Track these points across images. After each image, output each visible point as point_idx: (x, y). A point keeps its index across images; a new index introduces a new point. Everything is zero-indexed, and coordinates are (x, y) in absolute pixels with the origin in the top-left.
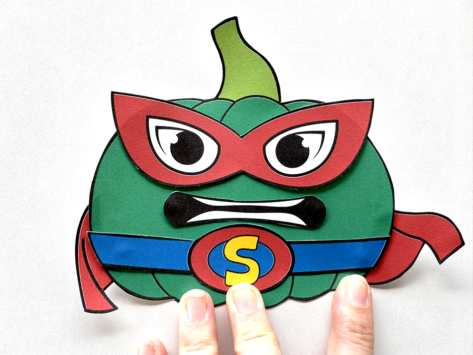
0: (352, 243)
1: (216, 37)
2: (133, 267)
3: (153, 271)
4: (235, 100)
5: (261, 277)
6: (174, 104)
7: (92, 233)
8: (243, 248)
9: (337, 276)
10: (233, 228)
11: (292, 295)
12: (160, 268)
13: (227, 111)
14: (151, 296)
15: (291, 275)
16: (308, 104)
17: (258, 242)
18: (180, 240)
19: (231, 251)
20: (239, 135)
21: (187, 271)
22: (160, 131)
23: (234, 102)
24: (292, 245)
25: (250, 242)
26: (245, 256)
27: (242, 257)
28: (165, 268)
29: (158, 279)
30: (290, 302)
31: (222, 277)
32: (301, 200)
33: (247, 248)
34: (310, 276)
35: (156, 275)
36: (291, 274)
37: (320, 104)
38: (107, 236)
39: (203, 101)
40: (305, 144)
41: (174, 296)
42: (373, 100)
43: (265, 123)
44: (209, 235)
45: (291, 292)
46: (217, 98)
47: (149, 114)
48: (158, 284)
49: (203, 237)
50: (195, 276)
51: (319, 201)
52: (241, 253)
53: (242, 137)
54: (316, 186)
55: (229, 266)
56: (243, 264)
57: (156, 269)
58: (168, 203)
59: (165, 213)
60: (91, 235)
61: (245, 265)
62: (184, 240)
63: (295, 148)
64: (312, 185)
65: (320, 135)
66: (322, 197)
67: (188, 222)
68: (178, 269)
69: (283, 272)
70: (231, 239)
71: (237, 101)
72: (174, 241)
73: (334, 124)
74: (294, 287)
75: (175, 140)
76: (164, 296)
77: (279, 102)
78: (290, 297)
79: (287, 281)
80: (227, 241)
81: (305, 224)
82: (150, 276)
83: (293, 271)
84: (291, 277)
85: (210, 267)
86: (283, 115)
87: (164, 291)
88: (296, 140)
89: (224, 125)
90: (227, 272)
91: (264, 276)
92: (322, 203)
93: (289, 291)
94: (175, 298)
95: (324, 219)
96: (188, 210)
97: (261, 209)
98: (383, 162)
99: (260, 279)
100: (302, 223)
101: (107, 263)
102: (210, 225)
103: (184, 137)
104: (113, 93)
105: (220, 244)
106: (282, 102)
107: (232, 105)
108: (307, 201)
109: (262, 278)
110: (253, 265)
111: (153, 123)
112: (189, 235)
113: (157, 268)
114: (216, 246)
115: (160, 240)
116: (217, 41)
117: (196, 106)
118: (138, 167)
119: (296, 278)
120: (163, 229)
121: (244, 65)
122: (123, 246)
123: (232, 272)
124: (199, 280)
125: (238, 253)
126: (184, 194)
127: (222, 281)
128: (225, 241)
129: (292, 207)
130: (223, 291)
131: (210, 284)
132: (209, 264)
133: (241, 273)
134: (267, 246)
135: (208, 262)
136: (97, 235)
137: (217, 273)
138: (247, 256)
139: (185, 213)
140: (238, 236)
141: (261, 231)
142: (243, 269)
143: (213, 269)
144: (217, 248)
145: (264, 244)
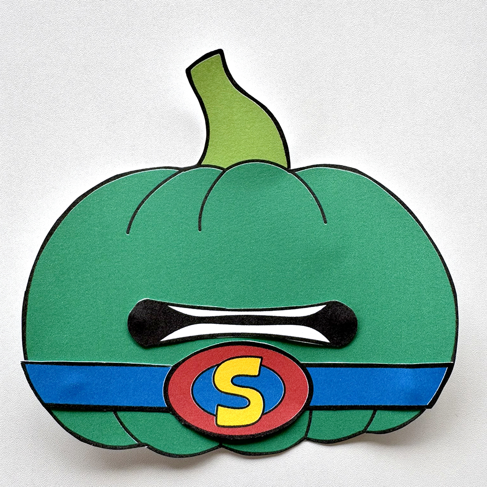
0: (395, 369)
1: (194, 79)
2: (87, 405)
3: (115, 409)
4: (225, 167)
5: (266, 413)
7: (28, 363)
8: (241, 374)
9: (374, 414)
10: (226, 348)
11: (309, 436)
12: (125, 405)
13: (215, 183)
14: (115, 444)
15: (308, 410)
17: (261, 365)
18: (152, 366)
19: (224, 377)
21: (163, 408)
23: (224, 170)
24: (309, 369)
25: (250, 366)
26: (243, 384)
27: (239, 386)
28: (132, 406)
29: (122, 421)
30: (307, 445)
31: (211, 414)
32: (321, 308)
33: (245, 374)
34: (335, 412)
35: (120, 414)
36: (309, 408)
38: (49, 366)
39: (181, 170)
41: (146, 442)
44: (192, 358)
45: (307, 432)
46: (199, 164)
48: (124, 427)
49: (184, 361)
50: (174, 414)
51: (347, 308)
52: (237, 380)
55: (221, 399)
56: (241, 396)
57: (120, 407)
58: (134, 315)
59: (130, 329)
60: (27, 366)
61: (244, 397)
62: (158, 366)
66: (352, 303)
67: (162, 340)
68: (150, 406)
69: (297, 406)
70: (223, 362)
71: (228, 168)
72: (144, 368)
74: (312, 425)
76: (133, 443)
77: (288, 169)
78: (306, 438)
79: (302, 418)
80: (218, 365)
81: (328, 341)
83: (312, 404)
84: (308, 412)
85: (195, 402)
87: (132, 436)
90: (219, 407)
91: (270, 411)
92: (351, 311)
93: (305, 430)
94: (147, 445)
95: (355, 333)
96: (163, 324)
97: (265, 320)
98: (439, 253)
99: (265, 416)
100: (323, 338)
101: (50, 402)
102: (194, 343)
105: (209, 369)
106: (292, 168)
107: (222, 174)
108: (329, 308)
109: (268, 415)
110: (254, 397)
113: (121, 405)
114: (202, 373)
115: (124, 367)
116: (196, 86)
117: (171, 177)
119: (315, 413)
122: (73, 377)
123: (225, 407)
124: (180, 419)
125: (234, 381)
126: (156, 301)
127: (213, 419)
128: (215, 366)
129: (308, 316)
130: (214, 434)
131: (195, 424)
132: (193, 397)
133: (238, 408)
134: (273, 371)
135: (193, 395)
136: (34, 365)
137: (206, 409)
138: (247, 385)
139: (159, 328)
140: (233, 358)
141: (265, 350)
142: (242, 403)
143: (200, 405)
144: (204, 374)
145: (268, 368)
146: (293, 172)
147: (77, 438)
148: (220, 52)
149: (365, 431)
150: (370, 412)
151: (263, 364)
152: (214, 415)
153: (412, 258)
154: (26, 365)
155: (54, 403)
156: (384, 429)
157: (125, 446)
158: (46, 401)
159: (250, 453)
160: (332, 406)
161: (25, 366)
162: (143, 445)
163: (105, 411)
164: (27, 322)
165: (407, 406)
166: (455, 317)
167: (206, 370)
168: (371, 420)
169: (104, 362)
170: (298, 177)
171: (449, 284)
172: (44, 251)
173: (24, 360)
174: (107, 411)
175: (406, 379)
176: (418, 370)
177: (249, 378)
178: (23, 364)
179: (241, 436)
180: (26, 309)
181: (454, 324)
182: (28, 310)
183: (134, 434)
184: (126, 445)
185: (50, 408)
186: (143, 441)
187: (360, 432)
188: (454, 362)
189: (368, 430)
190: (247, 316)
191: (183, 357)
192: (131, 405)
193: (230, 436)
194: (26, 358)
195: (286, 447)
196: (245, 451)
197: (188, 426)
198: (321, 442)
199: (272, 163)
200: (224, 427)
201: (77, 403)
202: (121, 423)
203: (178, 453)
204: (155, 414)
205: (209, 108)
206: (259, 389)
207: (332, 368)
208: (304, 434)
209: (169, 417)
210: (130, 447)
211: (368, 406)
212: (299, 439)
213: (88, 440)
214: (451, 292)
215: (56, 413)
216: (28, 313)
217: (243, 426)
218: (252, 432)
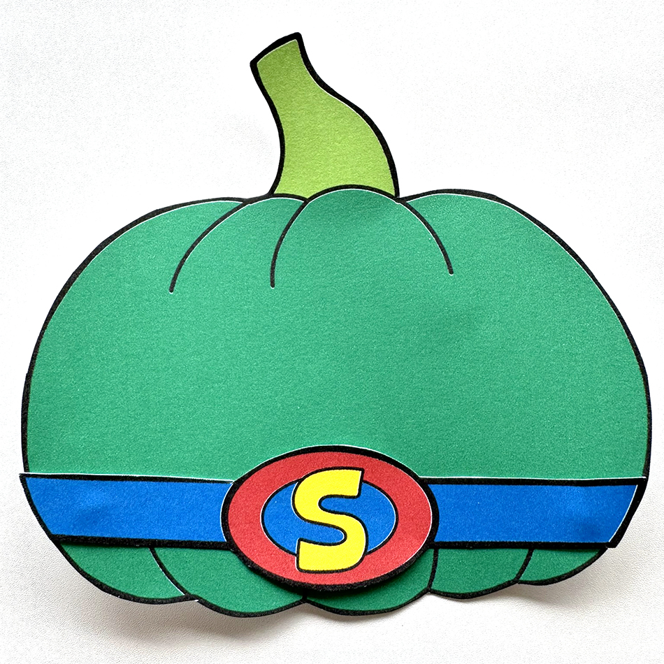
0: (559, 488)
1: (261, 76)
2: (111, 538)
3: (152, 545)
4: (308, 197)
5: (370, 552)
7: (29, 476)
8: (333, 494)
9: (530, 555)
10: (311, 455)
11: (434, 587)
12: (167, 538)
13: (293, 218)
14: (151, 596)
15: (431, 548)
17: (362, 481)
18: (205, 481)
19: (307, 499)
21: (220, 543)
23: (306, 201)
24: (431, 486)
25: (346, 482)
26: (336, 509)
27: (330, 511)
29: (162, 561)
30: (429, 599)
31: (290, 553)
33: (339, 494)
34: (473, 552)
35: (160, 551)
36: (433, 545)
38: (59, 481)
39: (245, 202)
41: (196, 593)
44: (263, 470)
45: (431, 580)
46: (271, 193)
48: (165, 570)
49: (250, 474)
50: (237, 552)
55: (303, 531)
56: (334, 527)
57: (159, 541)
61: (338, 528)
62: (214, 482)
68: (202, 540)
69: (415, 542)
70: (307, 476)
71: (312, 198)
72: (194, 484)
74: (437, 570)
76: (177, 596)
77: (396, 197)
78: (429, 590)
79: (423, 560)
80: (300, 481)
83: (437, 540)
84: (431, 552)
85: (268, 534)
87: (177, 584)
90: (302, 542)
91: (376, 549)
93: (429, 577)
94: (198, 598)
99: (368, 556)
101: (59, 533)
105: (286, 486)
106: (402, 195)
107: (303, 207)
109: (373, 554)
112: (223, 470)
113: (161, 538)
114: (277, 492)
115: (165, 483)
116: (264, 84)
117: (231, 212)
119: (442, 552)
120: (172, 461)
121: (321, 126)
123: (310, 542)
124: (245, 560)
125: (323, 504)
127: (292, 561)
128: (296, 481)
130: (295, 582)
131: (266, 567)
132: (264, 528)
133: (330, 545)
134: (379, 489)
135: (263, 524)
136: (38, 479)
137: (282, 545)
138: (341, 510)
140: (321, 471)
141: (368, 459)
142: (334, 537)
143: (274, 538)
144: (280, 494)
145: (373, 485)
146: (403, 201)
147: (97, 586)
148: (297, 36)
149: (517, 581)
150: (524, 552)
151: (364, 479)
152: (294, 554)
153: (579, 322)
154: (27, 479)
155: (66, 534)
156: (545, 578)
157: (166, 599)
158: (54, 531)
159: (347, 611)
160: (467, 542)
161: (25, 480)
162: (192, 598)
163: (137, 547)
164: (29, 418)
165: (578, 544)
166: (646, 409)
167: (282, 488)
168: (526, 563)
169: (138, 476)
170: (411, 209)
171: (635, 360)
173: (23, 472)
174: (141, 546)
175: (576, 502)
176: (593, 489)
177: (344, 500)
178: (23, 478)
179: (335, 586)
180: (28, 398)
181: (645, 420)
182: (30, 401)
183: (180, 581)
184: (167, 597)
185: (60, 541)
186: (192, 592)
187: (509, 581)
188: (648, 477)
189: (521, 579)
191: (249, 468)
192: (176, 538)
193: (317, 586)
194: (26, 469)
195: (401, 603)
196: (341, 608)
197: (256, 570)
198: (452, 597)
199: (372, 189)
200: (308, 572)
201: (98, 535)
202: (161, 565)
203: (243, 611)
204: (208, 552)
205: (283, 115)
206: (360, 517)
207: (467, 486)
208: (427, 584)
209: (229, 557)
210: (174, 600)
211: (521, 543)
212: (419, 590)
213: (114, 589)
214: (639, 373)
215: (67, 549)
216: (30, 405)
217: (337, 571)
218: (351, 579)
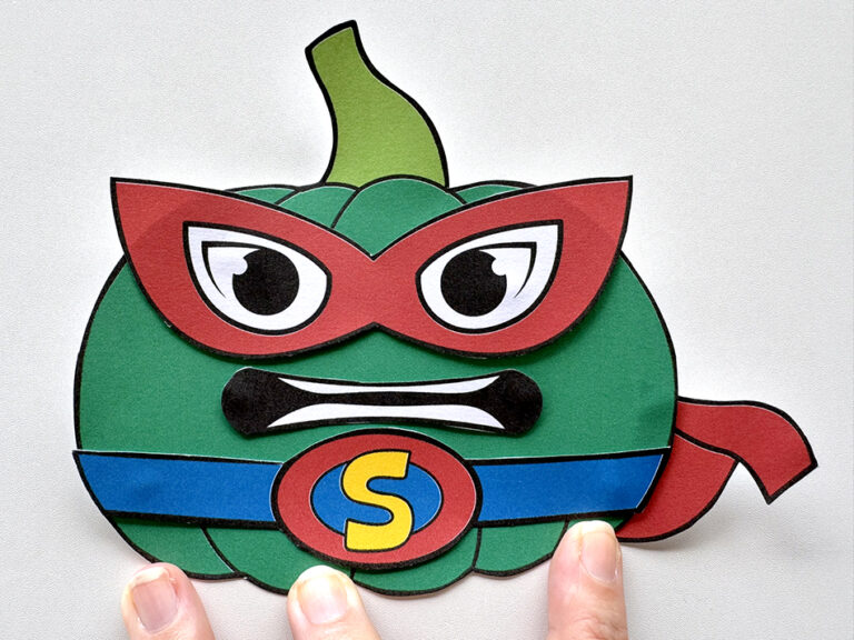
1: (316, 63)
2: (164, 516)
5: (416, 532)
6: (237, 196)
7: (82, 453)
8: (380, 475)
10: (360, 437)
11: (478, 566)
13: (345, 207)
14: (201, 572)
15: (475, 526)
16: (500, 189)
17: (409, 462)
18: (255, 462)
19: (356, 480)
20: (368, 254)
21: (269, 523)
22: (211, 251)
23: (358, 190)
24: (476, 468)
25: (393, 464)
26: (383, 490)
27: (377, 492)
28: (227, 518)
31: (338, 533)
32: (491, 380)
33: (387, 475)
34: (514, 528)
36: (477, 524)
37: (526, 188)
38: (112, 458)
39: (297, 190)
40: (497, 269)
41: (245, 571)
42: (630, 179)
43: (419, 228)
44: (312, 452)
45: (475, 560)
46: (323, 182)
47: (188, 219)
49: (300, 456)
50: (286, 531)
51: (528, 380)
52: (375, 484)
53: (373, 258)
54: (521, 351)
55: (351, 512)
56: (381, 507)
58: (230, 390)
59: (224, 410)
60: (81, 457)
61: (385, 508)
62: (263, 463)
63: (478, 276)
64: (514, 349)
65: (529, 251)
66: (535, 373)
67: (270, 426)
68: (252, 519)
69: (460, 521)
70: (356, 458)
71: (362, 188)
73: (555, 227)
74: (481, 548)
75: (242, 268)
77: (446, 188)
78: (473, 570)
79: (467, 539)
80: (349, 463)
81: (501, 427)
82: (199, 533)
83: (481, 518)
84: (475, 531)
85: (316, 514)
86: (454, 212)
87: (226, 561)
88: (481, 260)
89: (339, 235)
90: (350, 523)
91: (422, 529)
92: (534, 383)
93: (472, 557)
94: (247, 575)
95: (539, 414)
96: (271, 404)
97: (414, 398)
98: (653, 300)
99: (415, 535)
100: (495, 423)
101: (113, 509)
102: (314, 431)
103: (258, 260)
104: (114, 181)
105: (335, 467)
106: (452, 185)
108: (503, 380)
109: (419, 534)
110: (400, 508)
111: (197, 236)
112: (273, 452)
113: (211, 517)
114: (326, 473)
115: (216, 463)
116: (319, 71)
117: (283, 200)
118: (169, 322)
119: (485, 531)
120: (222, 442)
121: (374, 116)
123: (358, 522)
124: (294, 540)
125: (370, 485)
126: (261, 372)
127: (340, 540)
128: (344, 464)
129: (474, 392)
130: (342, 561)
131: (315, 546)
132: (313, 509)
133: (377, 525)
134: (426, 471)
135: (312, 504)
136: (91, 456)
137: (330, 525)
138: (388, 491)
139: (265, 409)
140: (370, 453)
141: (415, 441)
142: (382, 517)
143: (323, 519)
144: (328, 476)
145: (419, 466)
146: (453, 191)
148: (353, 24)
151: (411, 461)
152: (342, 534)
155: (119, 509)
164: (82, 397)
167: (331, 470)
172: (105, 297)
177: (392, 481)
178: (76, 455)
179: (381, 565)
190: (389, 393)
193: (364, 564)
194: (79, 446)
199: (423, 179)
200: (356, 551)
201: (151, 511)
206: (407, 498)
209: (279, 536)
212: (464, 570)
216: (83, 384)
217: (384, 550)
218: (397, 559)
